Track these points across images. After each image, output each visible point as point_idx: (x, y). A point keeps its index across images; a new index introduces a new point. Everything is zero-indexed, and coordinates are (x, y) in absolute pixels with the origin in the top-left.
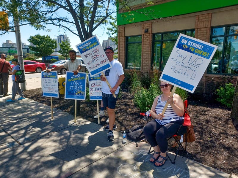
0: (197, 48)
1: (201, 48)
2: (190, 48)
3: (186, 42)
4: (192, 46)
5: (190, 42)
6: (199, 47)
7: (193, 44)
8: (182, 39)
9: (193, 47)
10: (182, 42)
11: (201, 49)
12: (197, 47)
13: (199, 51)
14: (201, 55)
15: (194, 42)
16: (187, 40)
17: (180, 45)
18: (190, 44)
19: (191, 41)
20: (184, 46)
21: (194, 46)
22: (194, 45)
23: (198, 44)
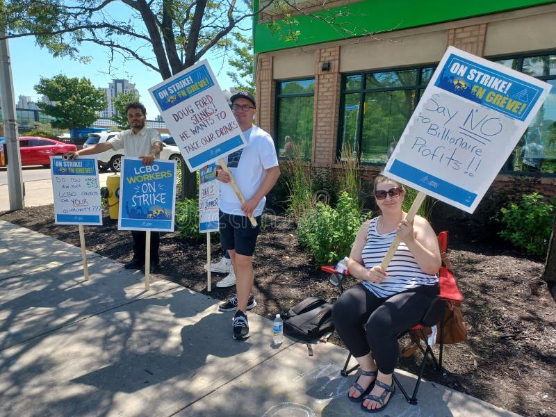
0: (493, 90)
1: (504, 89)
2: (474, 89)
3: (462, 71)
4: (478, 84)
5: (475, 72)
6: (499, 85)
7: (482, 76)
8: (455, 61)
9: (482, 86)
10: (452, 71)
11: (505, 92)
12: (492, 87)
13: (497, 98)
14: (504, 109)
15: (485, 72)
16: (465, 65)
17: (446, 78)
18: (473, 77)
19: (478, 70)
20: (455, 83)
21: (485, 84)
22: (486, 80)
23: (496, 77)
